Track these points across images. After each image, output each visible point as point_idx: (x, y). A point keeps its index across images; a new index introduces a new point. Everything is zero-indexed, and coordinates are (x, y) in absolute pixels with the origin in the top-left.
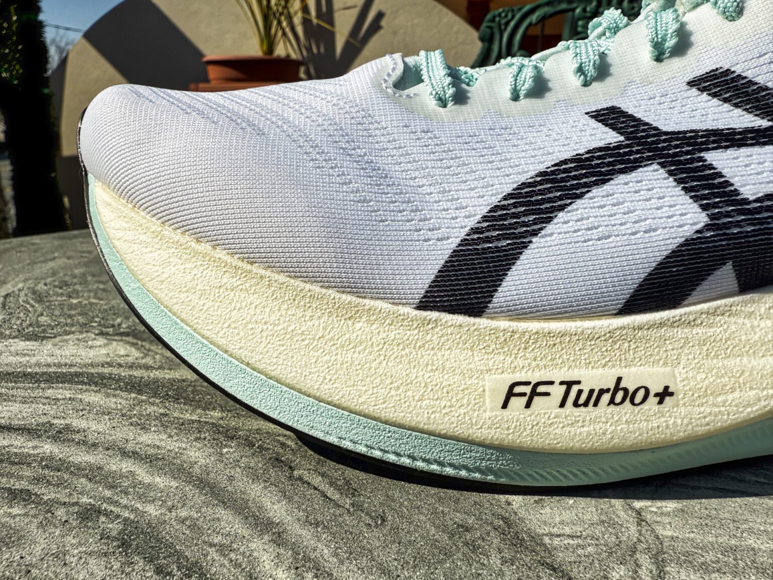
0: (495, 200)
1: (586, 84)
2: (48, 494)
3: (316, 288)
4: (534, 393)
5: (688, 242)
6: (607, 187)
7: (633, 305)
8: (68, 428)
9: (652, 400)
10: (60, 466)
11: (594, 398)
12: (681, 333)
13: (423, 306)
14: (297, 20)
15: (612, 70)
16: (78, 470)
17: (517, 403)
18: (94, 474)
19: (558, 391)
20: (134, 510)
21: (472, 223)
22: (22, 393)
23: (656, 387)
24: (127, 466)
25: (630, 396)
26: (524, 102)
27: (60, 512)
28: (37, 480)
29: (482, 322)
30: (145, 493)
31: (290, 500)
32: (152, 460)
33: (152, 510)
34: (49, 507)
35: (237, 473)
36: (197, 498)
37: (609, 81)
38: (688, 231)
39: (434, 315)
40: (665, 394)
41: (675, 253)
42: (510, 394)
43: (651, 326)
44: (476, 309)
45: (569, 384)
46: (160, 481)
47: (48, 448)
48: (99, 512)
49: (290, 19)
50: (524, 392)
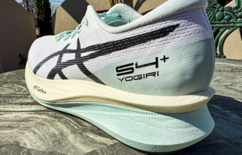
50: (35, 87)
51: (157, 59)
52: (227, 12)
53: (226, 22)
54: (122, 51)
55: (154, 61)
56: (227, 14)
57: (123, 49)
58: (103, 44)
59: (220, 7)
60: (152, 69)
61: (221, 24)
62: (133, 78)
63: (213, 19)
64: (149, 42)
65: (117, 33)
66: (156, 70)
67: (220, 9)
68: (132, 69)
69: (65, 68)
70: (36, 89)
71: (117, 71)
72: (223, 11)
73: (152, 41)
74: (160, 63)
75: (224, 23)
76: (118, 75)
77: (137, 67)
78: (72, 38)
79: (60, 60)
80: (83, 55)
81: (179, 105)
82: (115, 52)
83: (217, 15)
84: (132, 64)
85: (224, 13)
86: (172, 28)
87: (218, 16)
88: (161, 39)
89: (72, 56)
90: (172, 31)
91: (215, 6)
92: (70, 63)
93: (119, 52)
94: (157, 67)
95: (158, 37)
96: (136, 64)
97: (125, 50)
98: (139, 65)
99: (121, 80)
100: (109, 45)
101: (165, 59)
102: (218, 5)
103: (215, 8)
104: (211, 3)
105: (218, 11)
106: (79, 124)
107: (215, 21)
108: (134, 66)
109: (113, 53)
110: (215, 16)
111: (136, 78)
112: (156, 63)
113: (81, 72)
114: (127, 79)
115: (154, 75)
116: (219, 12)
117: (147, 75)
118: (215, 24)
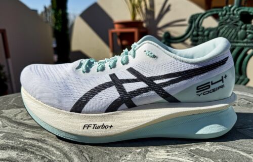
0: (86, 92)
1: (111, 68)
2: (37, 153)
3: (54, 108)
4: (88, 127)
5: (116, 100)
6: (105, 90)
7: (107, 111)
8: (45, 140)
9: (109, 127)
10: (40, 147)
11: (99, 127)
12: (116, 116)
13: (71, 111)
14: (143, 8)
15: (117, 66)
16: (44, 149)
17: (86, 128)
18: (47, 150)
19: (93, 126)
20: (51, 157)
21: (81, 96)
22: (38, 131)
23: (110, 125)
24: (53, 149)
25: (105, 127)
26: (99, 72)
27: (38, 157)
28: (36, 150)
29: (81, 114)
30: (54, 155)
31: (79, 159)
32: (57, 148)
33: (54, 158)
34: (37, 155)
35: (72, 153)
36: (63, 156)
37: (115, 68)
38: (116, 98)
39: (73, 113)
40: (111, 126)
41: (114, 102)
42: (84, 127)
43: (110, 115)
44: (80, 112)
45: (95, 125)
46: (57, 153)
47: (40, 144)
48: (45, 157)
49: (141, 8)
51: (222, 77)
52: (251, 31)
53: (249, 41)
56: (250, 33)
59: (242, 25)
61: (244, 43)
63: (235, 37)
67: (243, 27)
68: (209, 86)
69: (137, 97)
71: (198, 89)
72: (246, 29)
73: (220, 67)
74: (224, 79)
75: (247, 42)
76: (197, 92)
77: (212, 84)
83: (239, 33)
84: (209, 83)
85: (248, 31)
87: (241, 34)
91: (237, 23)
92: (141, 91)
94: (223, 82)
95: (222, 65)
98: (213, 82)
99: (199, 95)
101: (226, 77)
102: (240, 23)
103: (237, 25)
104: (232, 20)
105: (241, 29)
107: (238, 39)
108: (210, 84)
110: (237, 35)
111: (212, 91)
112: (222, 80)
114: (205, 93)
115: (222, 87)
116: (242, 31)
117: (218, 88)
118: (237, 42)
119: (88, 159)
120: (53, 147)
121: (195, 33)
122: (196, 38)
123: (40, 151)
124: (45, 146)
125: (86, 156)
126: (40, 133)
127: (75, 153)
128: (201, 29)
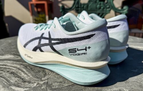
2: (4, 70)
5: (36, 46)
9: (31, 58)
10: (6, 68)
16: (7, 68)
18: (9, 68)
28: (3, 69)
30: (13, 70)
36: (18, 70)
46: (15, 69)
47: (4, 67)
48: (9, 71)
50: (26, 55)
51: (86, 47)
54: (71, 43)
55: (85, 48)
57: (72, 42)
58: (63, 39)
60: (84, 51)
62: (76, 55)
64: (83, 41)
65: (69, 35)
66: (86, 52)
68: (76, 51)
69: (43, 47)
70: (27, 56)
71: (69, 51)
73: (84, 40)
74: (87, 49)
77: (78, 50)
78: (45, 30)
79: (40, 42)
80: (53, 42)
81: (95, 66)
82: (68, 43)
84: (76, 49)
86: (92, 35)
88: (88, 40)
89: (47, 41)
90: (92, 36)
92: (45, 45)
93: (70, 43)
94: (86, 51)
95: (87, 39)
96: (78, 49)
97: (73, 43)
99: (71, 55)
100: (66, 40)
101: (89, 48)
105: (98, 4)
106: (8, 82)
108: (77, 50)
109: (67, 43)
111: (77, 54)
112: (86, 49)
113: (52, 50)
114: (74, 55)
115: (85, 54)
117: (82, 54)
119: (30, 69)
120: (12, 67)
121: (77, 6)
122: (77, 9)
123: (6, 69)
124: (7, 67)
125: (29, 68)
126: (3, 62)
127: (23, 68)
128: (80, 5)
